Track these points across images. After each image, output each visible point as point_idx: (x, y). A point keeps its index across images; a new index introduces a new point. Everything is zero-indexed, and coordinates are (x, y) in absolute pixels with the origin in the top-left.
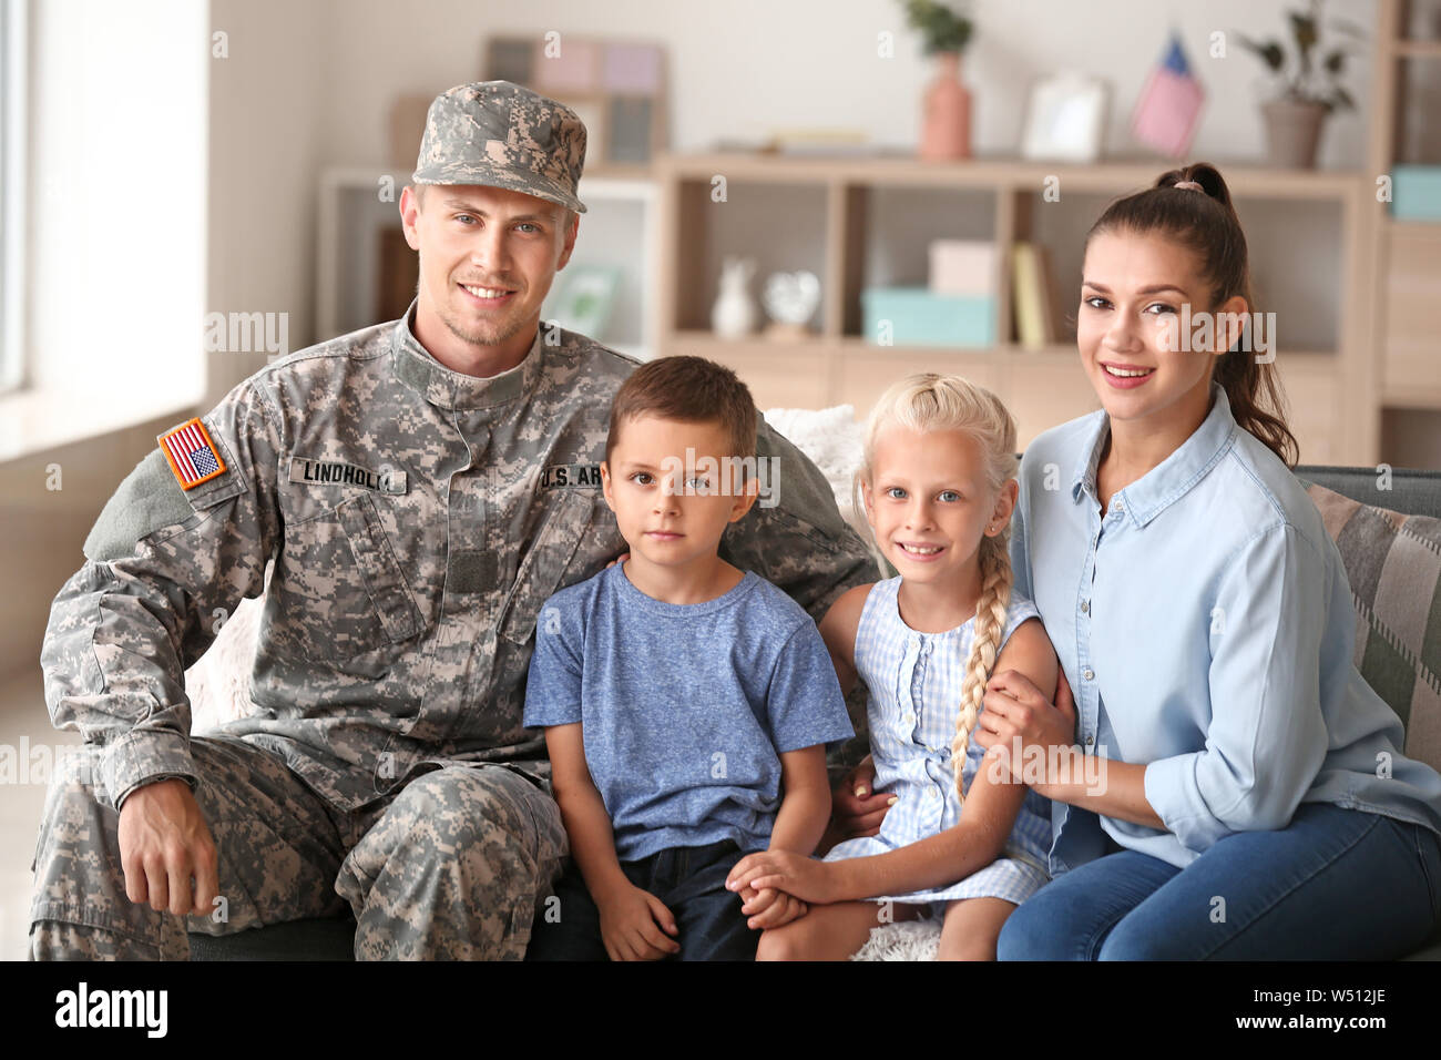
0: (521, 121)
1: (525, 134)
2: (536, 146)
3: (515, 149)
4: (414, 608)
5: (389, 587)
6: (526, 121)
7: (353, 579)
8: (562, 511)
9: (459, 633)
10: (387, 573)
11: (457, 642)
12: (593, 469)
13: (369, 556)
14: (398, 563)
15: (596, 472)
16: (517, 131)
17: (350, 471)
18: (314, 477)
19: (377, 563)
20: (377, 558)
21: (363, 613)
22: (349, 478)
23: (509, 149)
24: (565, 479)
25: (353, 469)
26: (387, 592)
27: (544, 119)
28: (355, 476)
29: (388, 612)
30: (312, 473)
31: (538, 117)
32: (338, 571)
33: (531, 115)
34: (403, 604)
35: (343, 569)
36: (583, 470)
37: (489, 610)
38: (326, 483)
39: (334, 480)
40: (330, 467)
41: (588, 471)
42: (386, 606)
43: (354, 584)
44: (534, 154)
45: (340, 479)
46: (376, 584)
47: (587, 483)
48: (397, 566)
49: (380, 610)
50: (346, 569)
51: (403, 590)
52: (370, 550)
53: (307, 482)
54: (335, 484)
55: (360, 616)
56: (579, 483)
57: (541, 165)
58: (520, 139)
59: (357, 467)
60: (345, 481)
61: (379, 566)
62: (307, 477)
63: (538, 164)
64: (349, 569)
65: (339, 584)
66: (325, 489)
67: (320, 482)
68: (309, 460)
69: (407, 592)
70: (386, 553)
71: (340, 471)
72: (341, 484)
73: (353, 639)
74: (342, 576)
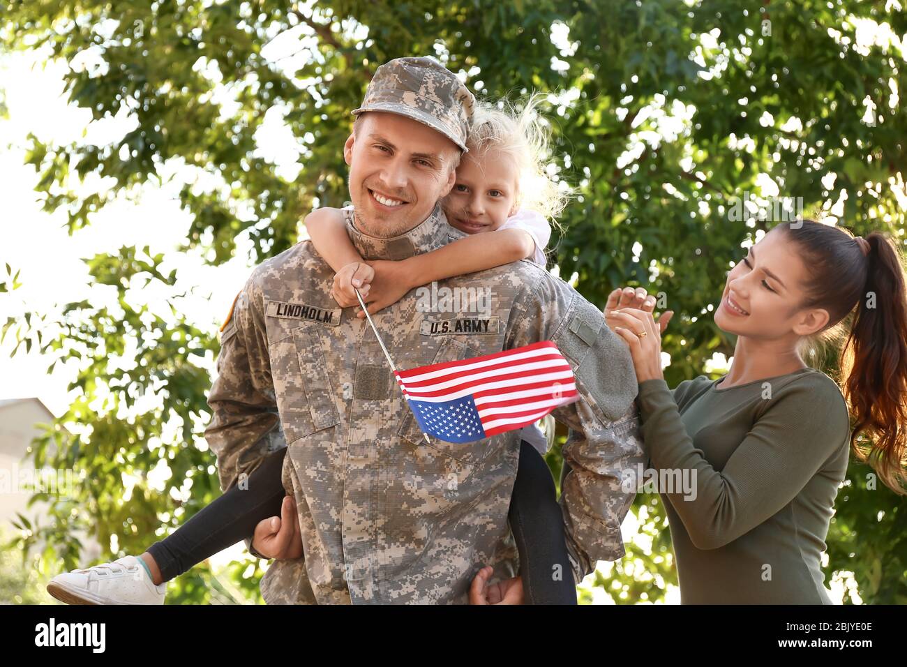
0: (430, 82)
1: (431, 90)
2: (438, 100)
3: (422, 98)
4: (334, 408)
5: (320, 390)
6: (434, 82)
7: (298, 382)
8: (445, 351)
9: (364, 434)
10: (319, 379)
11: (363, 440)
12: (465, 321)
13: (309, 365)
14: (329, 373)
15: (467, 324)
16: (426, 88)
17: (305, 310)
18: (283, 313)
19: (314, 371)
20: (314, 367)
21: (301, 408)
22: (304, 314)
23: (419, 98)
24: (447, 328)
25: (308, 308)
26: (318, 393)
27: (446, 83)
28: (309, 313)
29: (317, 408)
30: (282, 311)
31: (443, 81)
32: (290, 376)
33: (438, 79)
34: (327, 405)
35: (293, 375)
36: (459, 322)
37: (383, 413)
38: (290, 317)
39: (295, 315)
40: (294, 307)
41: (462, 322)
42: (316, 404)
43: (298, 386)
44: (436, 105)
45: (299, 314)
46: (311, 386)
47: (461, 331)
48: (327, 375)
49: (312, 407)
50: (294, 375)
51: (329, 394)
52: (311, 361)
53: (279, 316)
54: (295, 318)
55: (299, 410)
56: (456, 331)
57: (439, 113)
58: (428, 93)
59: (311, 307)
60: (302, 316)
61: (315, 373)
62: (278, 313)
63: (437, 112)
64: (296, 375)
65: (289, 385)
66: (289, 321)
67: (286, 317)
68: (281, 302)
69: (331, 395)
70: (321, 365)
71: (300, 310)
72: (299, 318)
73: (292, 427)
74: (290, 380)
